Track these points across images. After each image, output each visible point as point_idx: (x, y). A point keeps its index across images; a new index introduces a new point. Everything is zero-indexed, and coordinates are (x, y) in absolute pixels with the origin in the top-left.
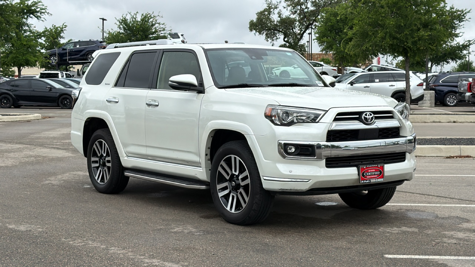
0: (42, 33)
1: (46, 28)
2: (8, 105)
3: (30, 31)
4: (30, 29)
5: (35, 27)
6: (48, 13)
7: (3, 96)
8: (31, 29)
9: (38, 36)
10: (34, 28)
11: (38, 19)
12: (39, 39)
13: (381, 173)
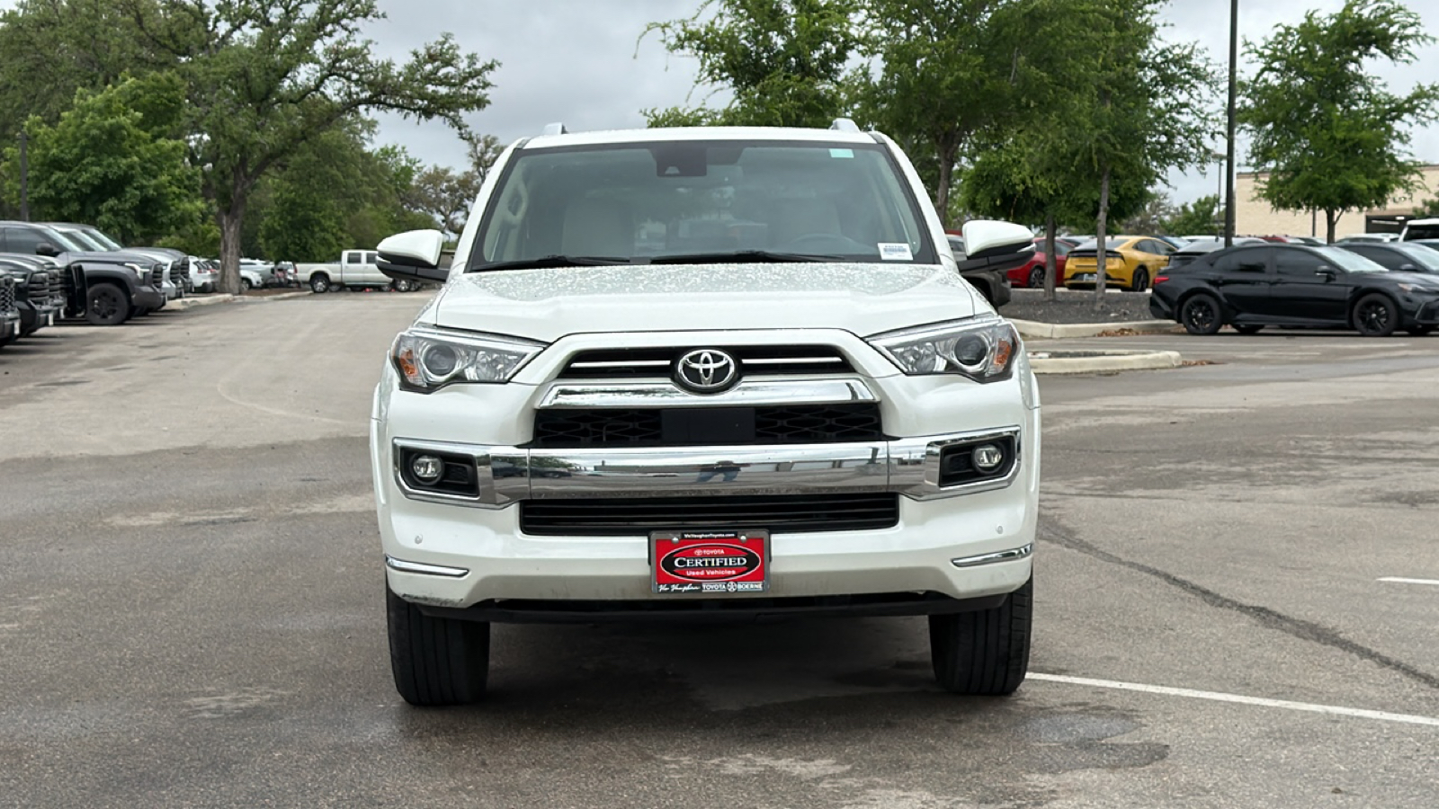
0: (1406, 102)
1: (1420, 87)
2: (1208, 325)
3: (1370, 99)
4: (1370, 94)
5: (1385, 85)
6: (1425, 35)
7: (1194, 298)
8: (1374, 92)
9: (1392, 110)
10: (1382, 89)
11: (1392, 58)
12: (1397, 122)
13: (756, 562)
